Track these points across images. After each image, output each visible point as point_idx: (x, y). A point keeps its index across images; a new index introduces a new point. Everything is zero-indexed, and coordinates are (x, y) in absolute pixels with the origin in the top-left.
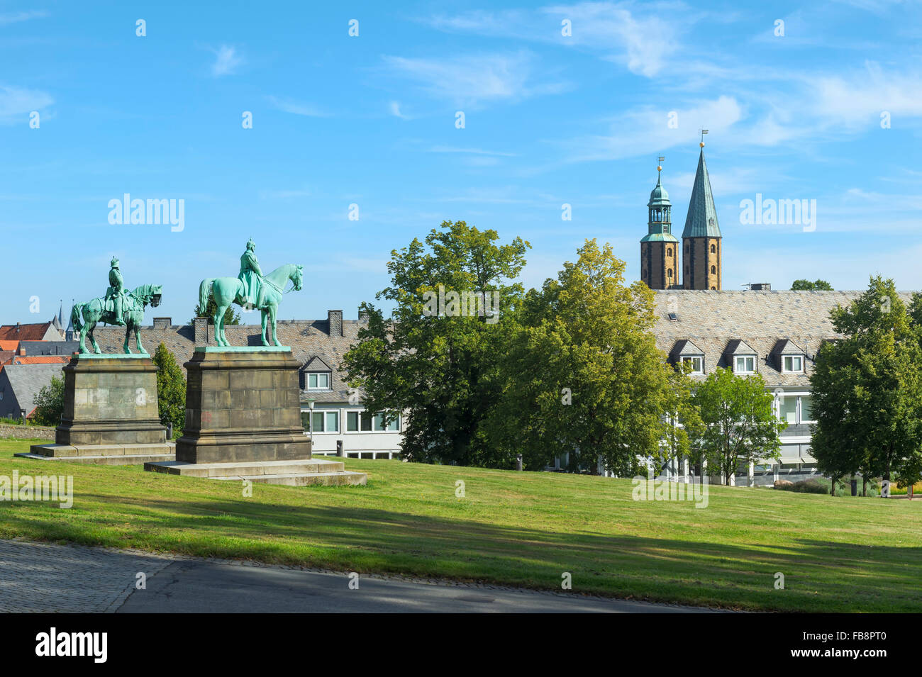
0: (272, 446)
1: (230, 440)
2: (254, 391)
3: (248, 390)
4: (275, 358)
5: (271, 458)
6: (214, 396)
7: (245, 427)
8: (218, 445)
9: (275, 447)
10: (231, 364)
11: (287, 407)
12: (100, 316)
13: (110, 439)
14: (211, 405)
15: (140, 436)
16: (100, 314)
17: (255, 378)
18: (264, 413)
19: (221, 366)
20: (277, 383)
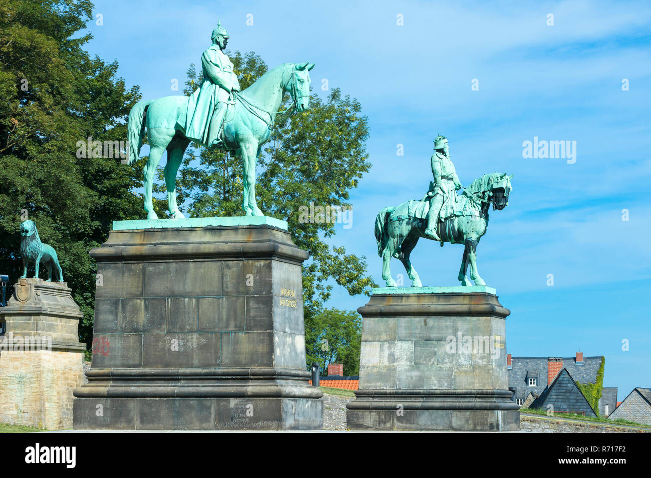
1: (134, 388)
2: (186, 300)
3: (176, 297)
5: (204, 425)
6: (116, 308)
7: (167, 365)
9: (213, 404)
10: (145, 250)
11: (248, 329)
14: (110, 325)
17: (190, 276)
18: (204, 341)
20: (229, 285)
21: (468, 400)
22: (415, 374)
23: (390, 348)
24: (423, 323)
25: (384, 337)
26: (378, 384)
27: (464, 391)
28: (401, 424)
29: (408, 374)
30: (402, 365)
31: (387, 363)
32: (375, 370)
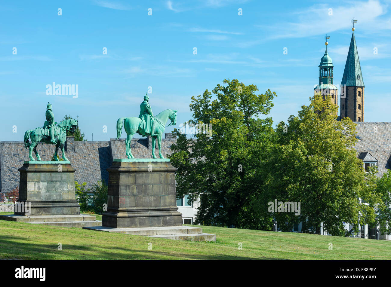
0: (160, 218)
1: (136, 214)
2: (149, 185)
3: (146, 185)
4: (160, 165)
5: (159, 225)
6: (127, 188)
7: (145, 206)
8: (129, 217)
9: (162, 218)
10: (136, 169)
11: (168, 195)
12: (41, 138)
13: (48, 212)
14: (125, 194)
15: (65, 210)
16: (41, 137)
17: (150, 178)
18: (155, 198)
19: (130, 170)
20: (162, 181)
21: (67, 203)
22: (48, 194)
23: (38, 184)
24: (50, 175)
25: (36, 180)
26: (34, 198)
27: (66, 200)
28: (45, 213)
29: (45, 194)
30: (43, 191)
31: (37, 190)
32: (33, 193)
